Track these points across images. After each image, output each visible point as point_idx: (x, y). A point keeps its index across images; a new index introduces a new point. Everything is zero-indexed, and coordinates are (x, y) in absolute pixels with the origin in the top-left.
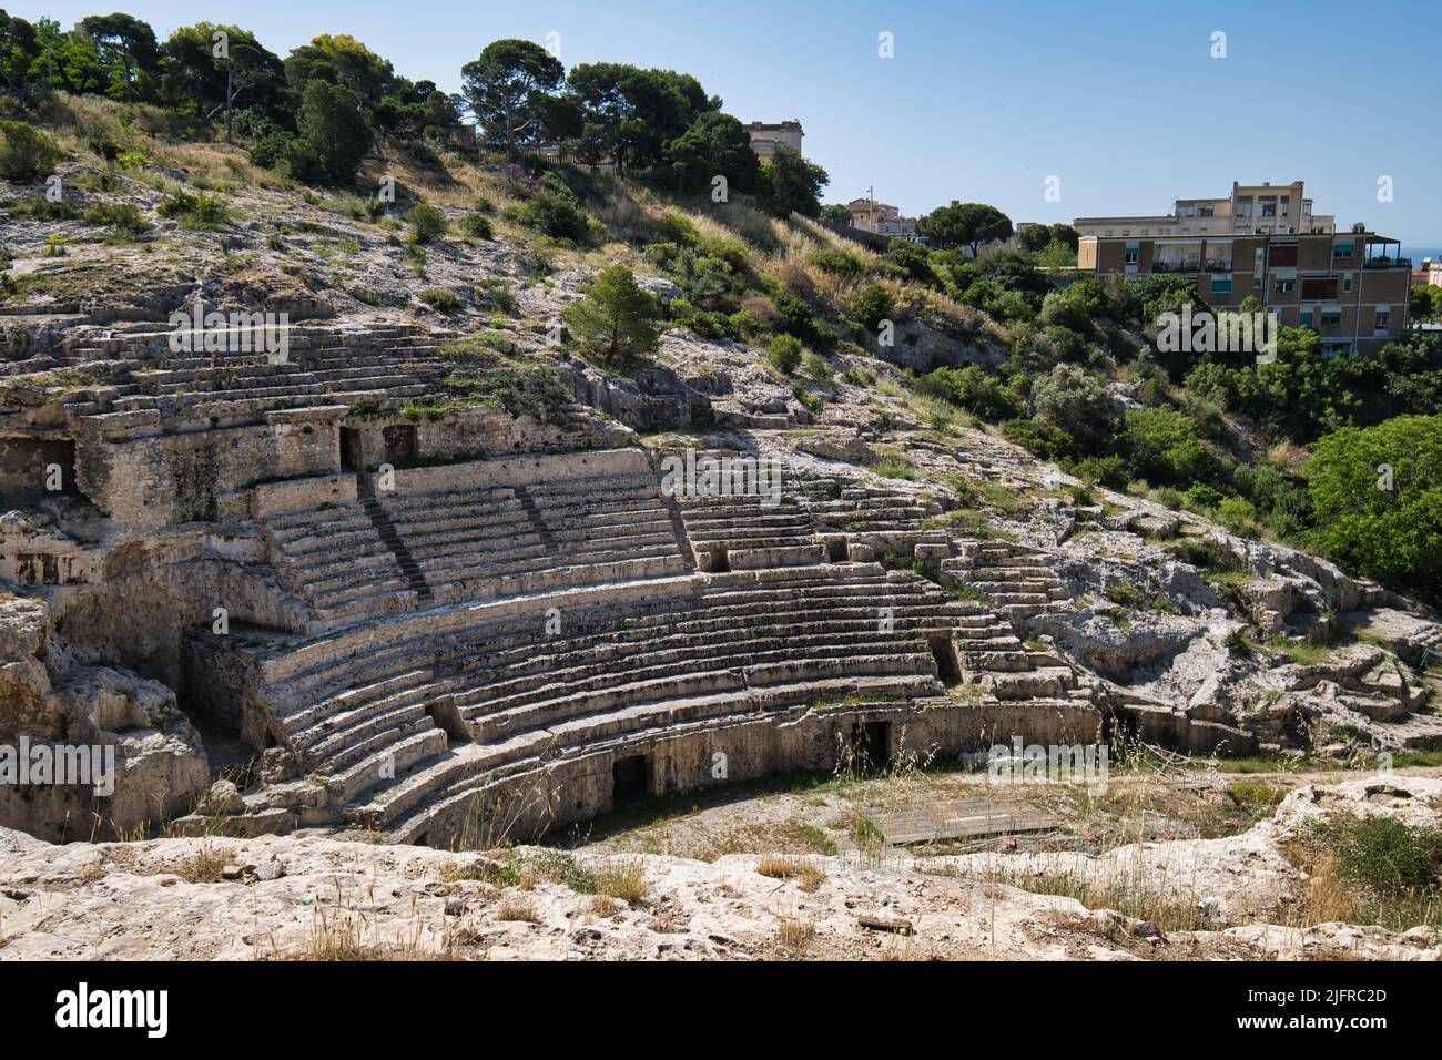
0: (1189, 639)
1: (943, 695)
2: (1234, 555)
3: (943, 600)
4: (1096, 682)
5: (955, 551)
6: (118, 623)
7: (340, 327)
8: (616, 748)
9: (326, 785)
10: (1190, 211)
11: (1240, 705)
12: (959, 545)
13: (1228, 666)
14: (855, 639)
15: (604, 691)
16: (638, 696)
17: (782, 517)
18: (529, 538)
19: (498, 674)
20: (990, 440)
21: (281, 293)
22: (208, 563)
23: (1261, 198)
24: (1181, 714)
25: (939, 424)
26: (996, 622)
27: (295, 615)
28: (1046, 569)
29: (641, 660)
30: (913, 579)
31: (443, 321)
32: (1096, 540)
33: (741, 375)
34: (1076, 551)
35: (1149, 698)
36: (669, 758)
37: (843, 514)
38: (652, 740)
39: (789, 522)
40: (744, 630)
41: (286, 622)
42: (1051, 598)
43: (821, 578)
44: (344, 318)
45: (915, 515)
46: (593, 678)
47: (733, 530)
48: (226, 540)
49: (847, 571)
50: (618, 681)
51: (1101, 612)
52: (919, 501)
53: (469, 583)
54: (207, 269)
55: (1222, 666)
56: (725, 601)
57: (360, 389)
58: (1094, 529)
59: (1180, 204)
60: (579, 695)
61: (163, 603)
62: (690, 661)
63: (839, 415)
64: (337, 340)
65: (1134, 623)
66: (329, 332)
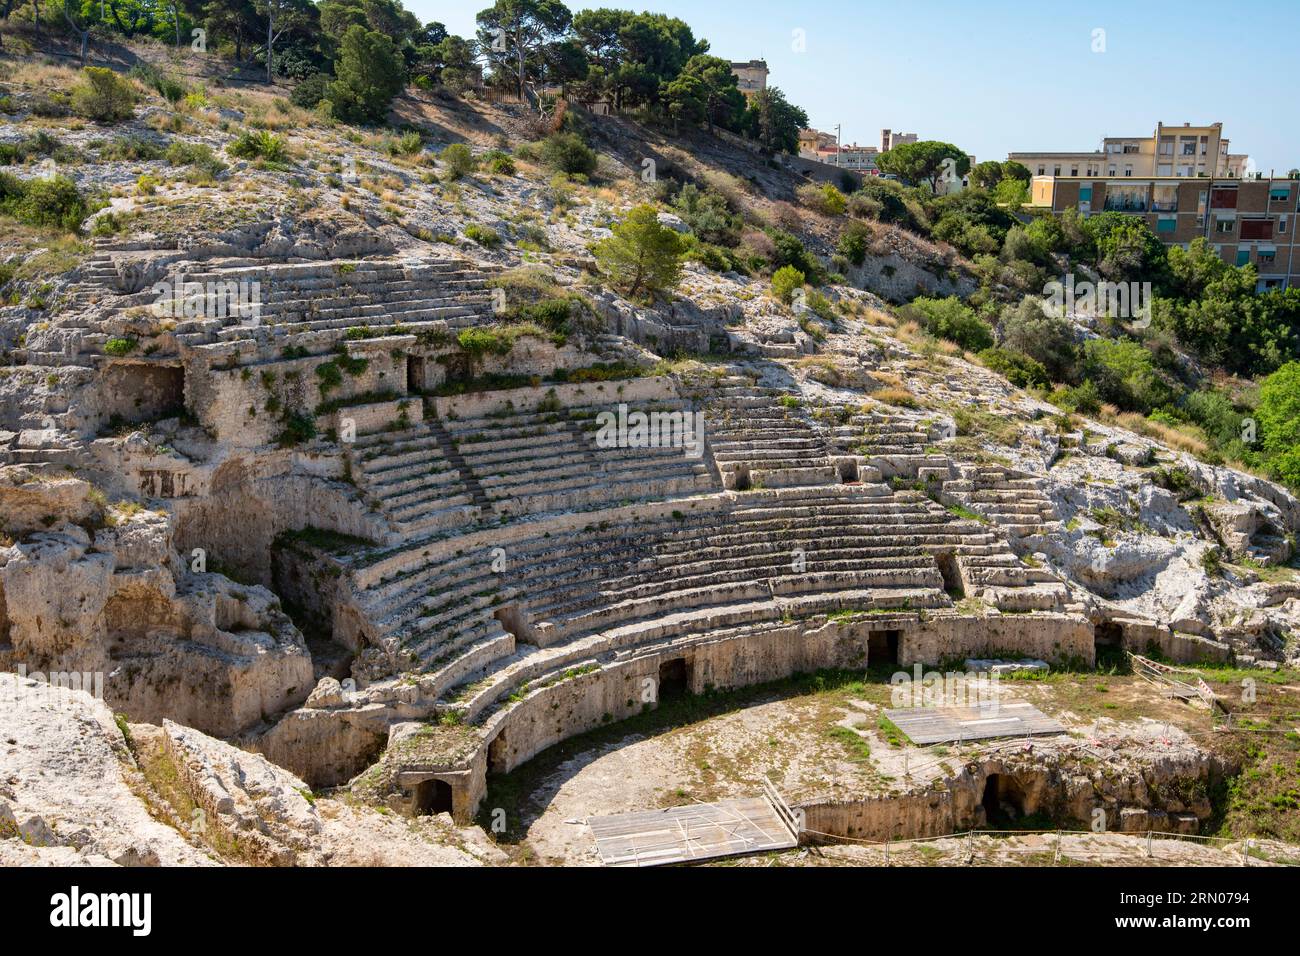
0: (1168, 558)
1: (949, 607)
2: (1204, 481)
3: (946, 519)
4: (1087, 597)
5: (955, 474)
6: (222, 532)
7: (401, 262)
8: (662, 651)
9: (417, 683)
10: (1118, 148)
11: (1217, 620)
12: (959, 469)
13: (1205, 584)
14: (868, 555)
15: (648, 599)
16: (678, 603)
17: (798, 440)
18: (576, 458)
19: (554, 583)
20: (976, 369)
21: (348, 230)
22: (297, 479)
23: (1183, 138)
24: (1164, 627)
25: (928, 354)
26: (996, 539)
27: (376, 528)
28: (1038, 492)
29: (678, 571)
30: (918, 500)
31: (486, 255)
32: (1080, 466)
33: (751, 308)
34: (1064, 475)
35: (1135, 612)
36: (707, 662)
37: (853, 439)
38: (693, 645)
39: (804, 445)
40: (768, 544)
41: (368, 533)
42: (1044, 519)
43: (835, 497)
44: (403, 253)
45: (918, 440)
46: (637, 587)
47: (754, 452)
48: (312, 458)
49: (858, 491)
50: (659, 589)
51: (1088, 533)
52: (920, 428)
53: (525, 499)
54: (282, 208)
55: (1199, 583)
56: (750, 518)
57: (423, 319)
58: (1077, 455)
59: (1108, 141)
60: (627, 603)
61: (259, 514)
62: (722, 572)
63: (840, 345)
64: (397, 274)
65: (1119, 544)
66: (392, 267)
